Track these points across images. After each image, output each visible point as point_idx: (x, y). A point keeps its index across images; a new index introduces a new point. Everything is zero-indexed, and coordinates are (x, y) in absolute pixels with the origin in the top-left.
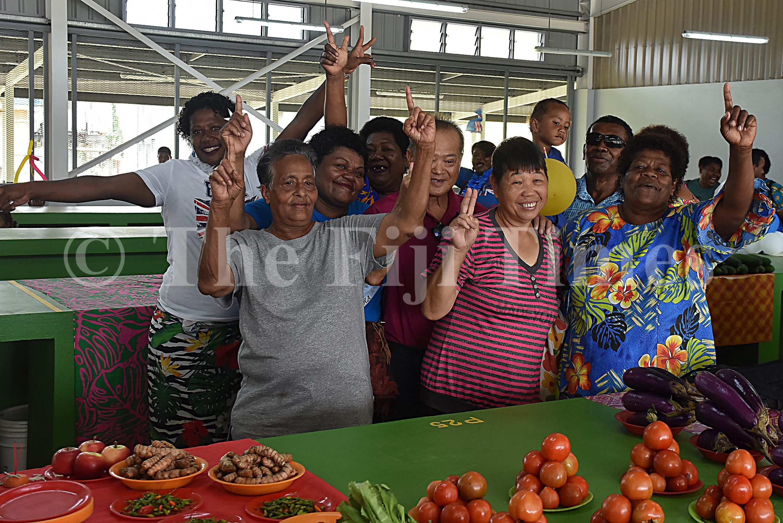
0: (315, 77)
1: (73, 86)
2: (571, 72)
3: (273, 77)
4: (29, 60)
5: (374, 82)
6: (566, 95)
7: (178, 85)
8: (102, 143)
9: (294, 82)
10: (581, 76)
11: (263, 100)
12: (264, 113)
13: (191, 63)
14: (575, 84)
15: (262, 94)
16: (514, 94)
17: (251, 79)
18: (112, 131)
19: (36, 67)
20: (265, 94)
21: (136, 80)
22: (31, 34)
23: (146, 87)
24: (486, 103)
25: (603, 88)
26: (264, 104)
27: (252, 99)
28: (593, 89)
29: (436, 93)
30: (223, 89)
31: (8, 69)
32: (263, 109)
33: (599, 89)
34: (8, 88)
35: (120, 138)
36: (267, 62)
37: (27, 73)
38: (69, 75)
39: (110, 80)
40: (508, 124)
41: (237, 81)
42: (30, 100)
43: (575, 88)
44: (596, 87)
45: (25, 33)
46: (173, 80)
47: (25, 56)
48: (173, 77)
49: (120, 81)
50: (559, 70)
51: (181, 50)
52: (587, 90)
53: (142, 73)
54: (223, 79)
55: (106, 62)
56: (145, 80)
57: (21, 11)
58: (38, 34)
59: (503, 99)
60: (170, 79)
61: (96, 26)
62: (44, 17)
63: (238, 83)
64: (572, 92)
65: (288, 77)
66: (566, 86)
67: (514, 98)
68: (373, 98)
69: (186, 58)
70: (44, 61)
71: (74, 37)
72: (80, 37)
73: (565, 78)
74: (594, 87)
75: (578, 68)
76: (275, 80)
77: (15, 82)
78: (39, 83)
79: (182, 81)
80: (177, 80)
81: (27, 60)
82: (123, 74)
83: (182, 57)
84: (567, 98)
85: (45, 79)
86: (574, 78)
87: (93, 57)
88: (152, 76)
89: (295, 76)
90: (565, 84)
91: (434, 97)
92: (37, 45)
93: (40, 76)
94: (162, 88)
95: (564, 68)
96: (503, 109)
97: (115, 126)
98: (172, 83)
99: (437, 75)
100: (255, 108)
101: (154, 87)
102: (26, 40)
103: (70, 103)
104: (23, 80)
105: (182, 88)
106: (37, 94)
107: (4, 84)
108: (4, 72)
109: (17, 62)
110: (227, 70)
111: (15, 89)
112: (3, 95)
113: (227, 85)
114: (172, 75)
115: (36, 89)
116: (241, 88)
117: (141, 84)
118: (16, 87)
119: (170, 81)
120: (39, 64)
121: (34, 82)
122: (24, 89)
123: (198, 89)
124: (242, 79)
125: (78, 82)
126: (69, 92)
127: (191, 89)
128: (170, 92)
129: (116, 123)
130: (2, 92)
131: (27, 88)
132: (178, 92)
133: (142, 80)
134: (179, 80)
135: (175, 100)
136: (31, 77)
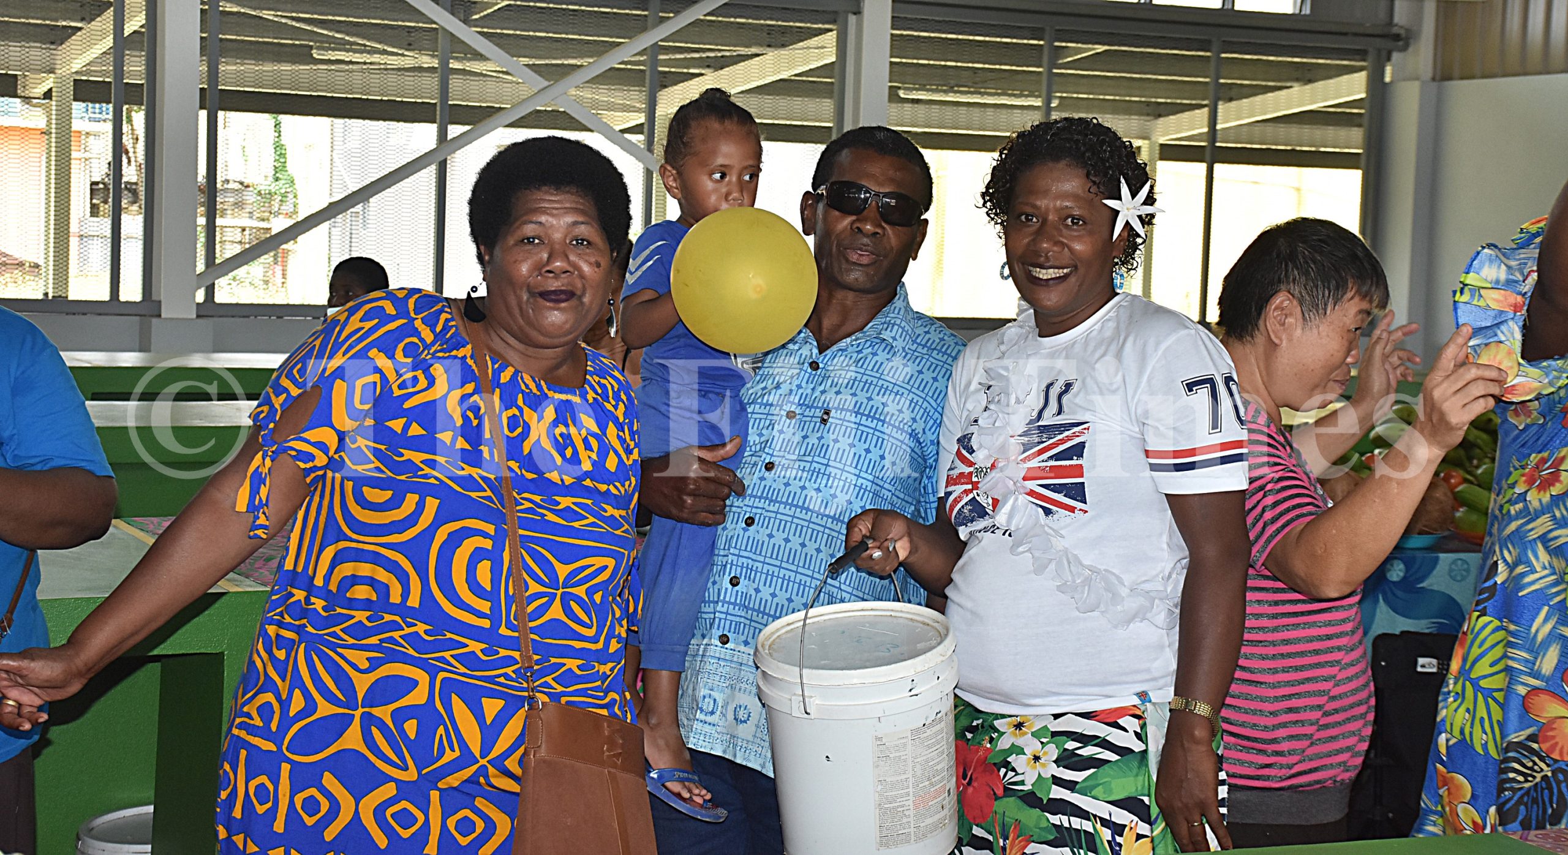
0: (757, 55)
1: (209, 76)
2: (1378, 40)
3: (661, 57)
4: (115, 16)
5: (896, 68)
6: (1363, 95)
7: (445, 74)
8: (248, 209)
9: (708, 66)
10: (1404, 49)
11: (639, 110)
12: (638, 139)
13: (476, 23)
14: (1388, 70)
15: (636, 97)
16: (1232, 94)
17: (613, 60)
18: (271, 179)
19: (128, 30)
20: (643, 96)
21: (351, 62)
23: (375, 79)
24: (1160, 116)
25: (1462, 78)
26: (641, 118)
27: (611, 107)
28: (1434, 79)
29: (1044, 93)
30: (546, 83)
31: (59, 37)
32: (636, 129)
33: (1450, 79)
34: (60, 81)
35: (291, 196)
36: (650, 21)
37: (109, 42)
38: (203, 49)
39: (294, 63)
40: (1217, 167)
41: (581, 66)
42: (115, 108)
43: (1388, 79)
44: (1444, 74)
46: (435, 63)
47: (102, 6)
48: (433, 56)
49: (315, 64)
50: (1345, 34)
52: (1417, 84)
53: (365, 45)
54: (547, 62)
55: (284, 21)
56: (371, 63)
59: (1205, 106)
60: (427, 61)
63: (582, 70)
64: (1378, 90)
65: (696, 55)
66: (1364, 74)
67: (1234, 104)
68: (893, 105)
69: (464, 13)
70: (147, 19)
73: (1362, 54)
74: (1438, 77)
75: (1395, 30)
76: (667, 63)
77: (77, 66)
78: (135, 69)
79: (456, 65)
80: (444, 64)
81: (108, 14)
82: (318, 48)
83: (454, 9)
84: (1367, 104)
85: (147, 60)
86: (1384, 54)
87: (255, 9)
88: (384, 52)
89: (712, 54)
90: (1361, 69)
91: (1038, 103)
93: (137, 53)
94: (409, 80)
95: (1361, 30)
96: (1206, 130)
97: (280, 168)
98: (433, 70)
99: (1046, 51)
100: (617, 128)
101: (392, 77)
103: (203, 115)
104: (98, 61)
105: (455, 83)
106: (131, 95)
107: (52, 72)
108: (52, 43)
109: (82, 20)
110: (557, 40)
111: (75, 80)
112: (48, 95)
113: (556, 74)
114: (432, 50)
115: (127, 84)
116: (587, 82)
117: (362, 71)
118: (78, 78)
119: (426, 66)
120: (135, 23)
121: (123, 66)
122: (104, 82)
123: (491, 84)
124: (591, 60)
125: (222, 68)
126: (201, 89)
127: (474, 85)
128: (426, 90)
129: (282, 160)
130: (46, 90)
131: (107, 80)
132: (444, 91)
133: (364, 63)
134: (447, 63)
135: (439, 109)
136: (117, 55)
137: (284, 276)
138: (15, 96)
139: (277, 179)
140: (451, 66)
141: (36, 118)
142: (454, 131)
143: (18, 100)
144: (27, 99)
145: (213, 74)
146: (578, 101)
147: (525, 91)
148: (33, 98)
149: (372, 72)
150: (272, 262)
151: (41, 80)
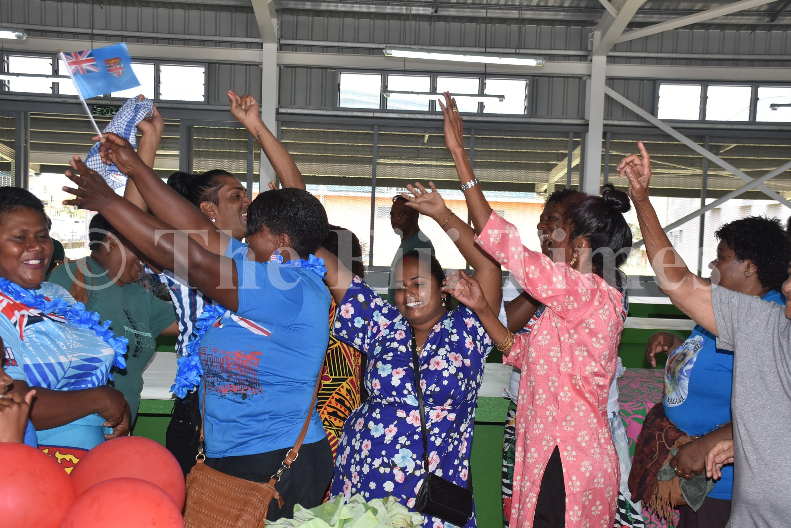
1: (604, 181)
4: (568, 159)
7: (705, 177)
13: (721, 154)
17: (786, 168)
19: (573, 165)
22: (571, 134)
23: (674, 180)
30: (752, 180)
31: (549, 168)
34: (549, 186)
37: (565, 171)
38: (602, 171)
41: (770, 171)
45: (566, 134)
46: (701, 172)
47: (565, 155)
48: (700, 169)
51: (711, 142)
53: (670, 166)
54: (754, 170)
56: (673, 173)
57: (564, 115)
58: (577, 135)
60: (699, 171)
61: (628, 123)
62: (583, 118)
63: (770, 173)
69: (715, 150)
70: (581, 160)
71: (609, 135)
72: (614, 135)
77: (556, 179)
78: (575, 179)
79: (710, 173)
80: (705, 172)
81: (566, 159)
83: (711, 149)
85: (580, 176)
87: (623, 153)
88: (679, 168)
92: (576, 144)
93: (576, 173)
94: (689, 180)
98: (700, 175)
101: (682, 180)
102: (567, 141)
104: (562, 178)
105: (710, 181)
107: (547, 181)
109: (558, 161)
110: (759, 160)
112: (545, 191)
113: (756, 175)
114: (700, 167)
116: (773, 178)
117: (669, 177)
118: (556, 184)
119: (697, 173)
120: (576, 162)
121: (571, 178)
123: (726, 181)
124: (775, 168)
127: (719, 181)
128: (697, 185)
130: (545, 189)
132: (705, 184)
133: (670, 173)
134: (707, 172)
135: (702, 192)
136: (569, 175)
142: (709, 201)
143: (535, 193)
144: (539, 193)
146: (769, 187)
147: (742, 183)
148: (540, 192)
149: (673, 177)
150: (641, 256)
151: (543, 186)
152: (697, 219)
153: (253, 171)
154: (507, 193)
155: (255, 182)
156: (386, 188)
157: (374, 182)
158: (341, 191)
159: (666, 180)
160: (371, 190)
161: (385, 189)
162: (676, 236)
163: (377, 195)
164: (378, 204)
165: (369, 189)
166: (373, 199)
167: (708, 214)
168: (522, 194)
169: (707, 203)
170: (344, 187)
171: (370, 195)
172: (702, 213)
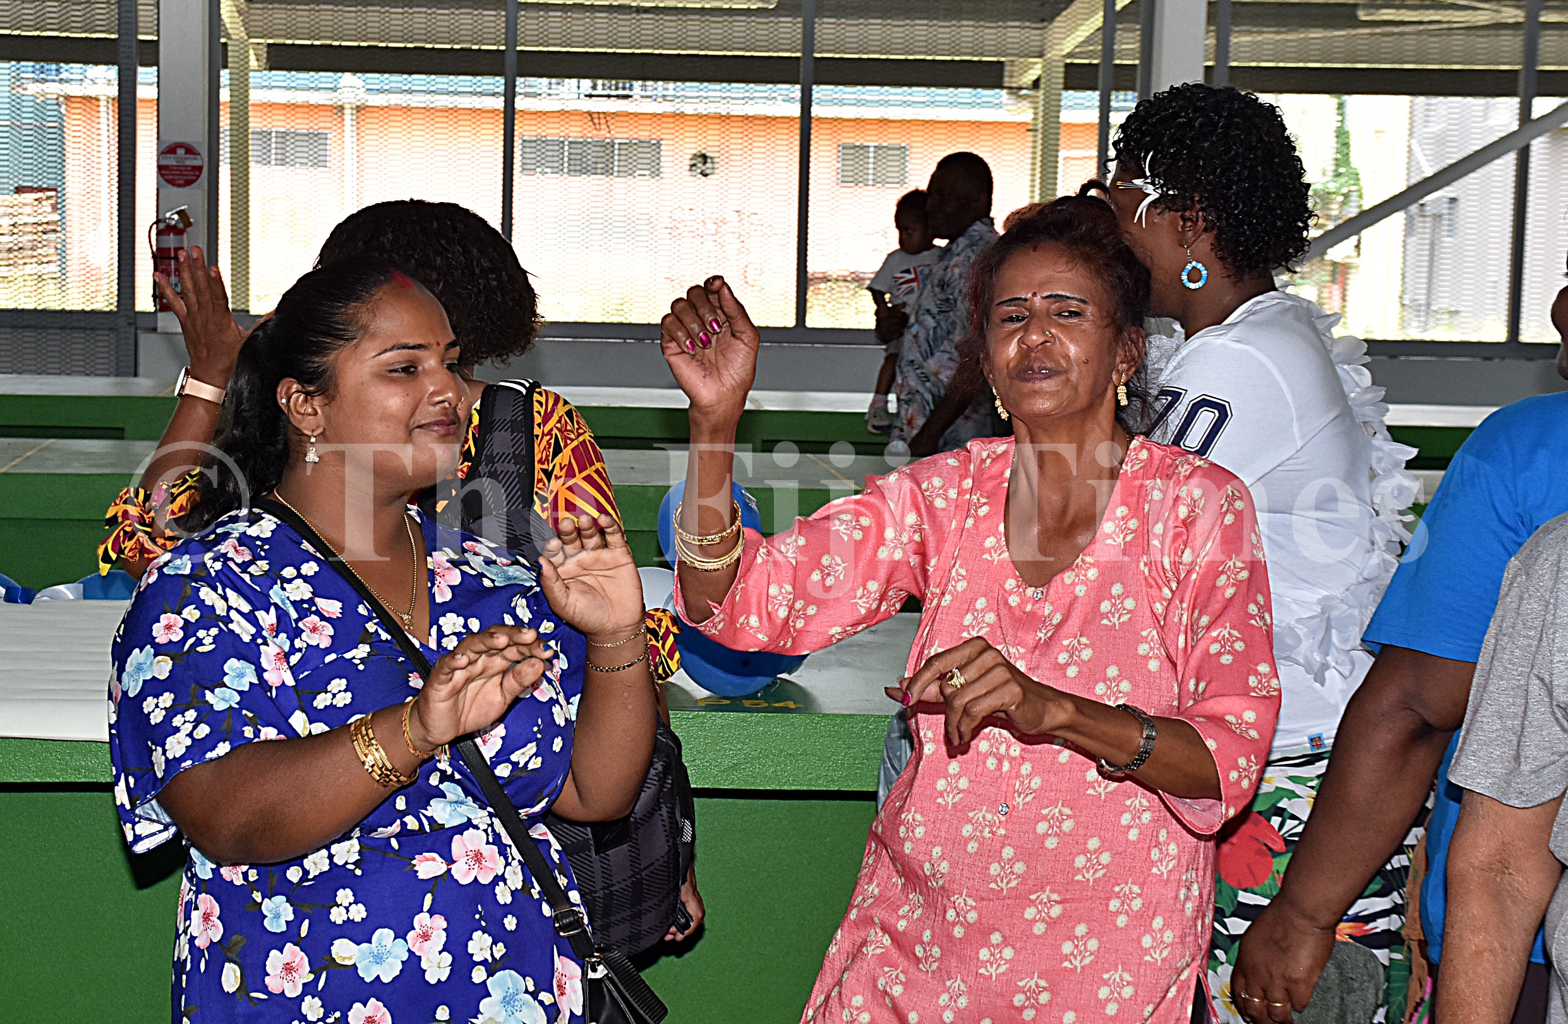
1: (1217, 50)
7: (1532, 30)
18: (1330, 174)
21: (1401, 23)
23: (1433, 44)
31: (1048, 13)
34: (1049, 66)
35: (1354, 197)
37: (1098, 20)
38: (1210, 16)
39: (1327, 28)
42: (1101, 96)
46: (1521, 17)
48: (1518, 7)
56: (1430, 22)
60: (1511, 15)
77: (1068, 46)
78: (1128, 46)
79: (1547, 17)
80: (1532, 16)
82: (1365, 6)
85: (1142, 36)
88: (1451, 6)
93: (1131, 28)
94: (1482, 43)
97: (1342, 161)
98: (1516, 26)
101: (1458, 41)
104: (1087, 41)
105: (1548, 42)
106: (1120, 78)
107: (1041, 56)
108: (1043, 20)
111: (1067, 65)
112: (1036, 84)
115: (1117, 65)
117: (1419, 33)
118: (1068, 61)
119: (1511, 21)
121: (1113, 44)
122: (1090, 64)
125: (1234, 40)
126: (1207, 67)
128: (1505, 55)
129: (1346, 151)
130: (1034, 78)
131: (1095, 62)
132: (1531, 53)
133: (1421, 23)
134: (1537, 16)
135: (1522, 77)
136: (1107, 33)
137: (1344, 299)
138: (1002, 87)
139: (1338, 175)
140: (1542, 19)
141: (1023, 113)
142: (1542, 106)
143: (1005, 91)
144: (1014, 91)
145: (1222, 49)
148: (1020, 88)
149: (1429, 33)
150: (1328, 278)
151: (1029, 67)
152: (1508, 162)
153: (137, 33)
154: (919, 93)
155: (143, 65)
156: (545, 81)
157: (511, 62)
158: (410, 92)
159: (1410, 43)
160: (501, 89)
161: (541, 84)
162: (1438, 217)
163: (520, 103)
164: (522, 130)
165: (497, 83)
166: (510, 114)
167: (1539, 146)
168: (965, 94)
169: (1536, 114)
170: (419, 81)
171: (499, 103)
172: (1523, 144)
